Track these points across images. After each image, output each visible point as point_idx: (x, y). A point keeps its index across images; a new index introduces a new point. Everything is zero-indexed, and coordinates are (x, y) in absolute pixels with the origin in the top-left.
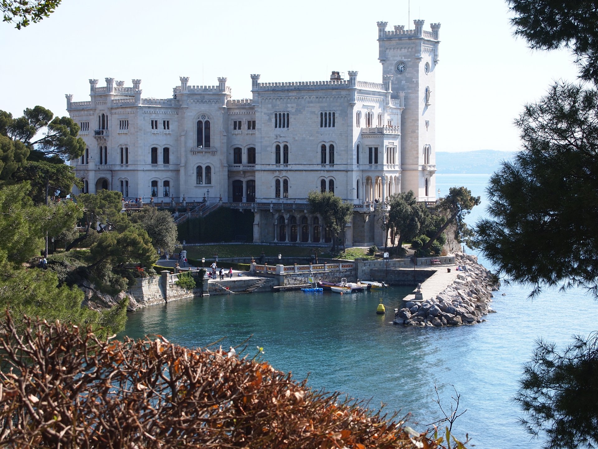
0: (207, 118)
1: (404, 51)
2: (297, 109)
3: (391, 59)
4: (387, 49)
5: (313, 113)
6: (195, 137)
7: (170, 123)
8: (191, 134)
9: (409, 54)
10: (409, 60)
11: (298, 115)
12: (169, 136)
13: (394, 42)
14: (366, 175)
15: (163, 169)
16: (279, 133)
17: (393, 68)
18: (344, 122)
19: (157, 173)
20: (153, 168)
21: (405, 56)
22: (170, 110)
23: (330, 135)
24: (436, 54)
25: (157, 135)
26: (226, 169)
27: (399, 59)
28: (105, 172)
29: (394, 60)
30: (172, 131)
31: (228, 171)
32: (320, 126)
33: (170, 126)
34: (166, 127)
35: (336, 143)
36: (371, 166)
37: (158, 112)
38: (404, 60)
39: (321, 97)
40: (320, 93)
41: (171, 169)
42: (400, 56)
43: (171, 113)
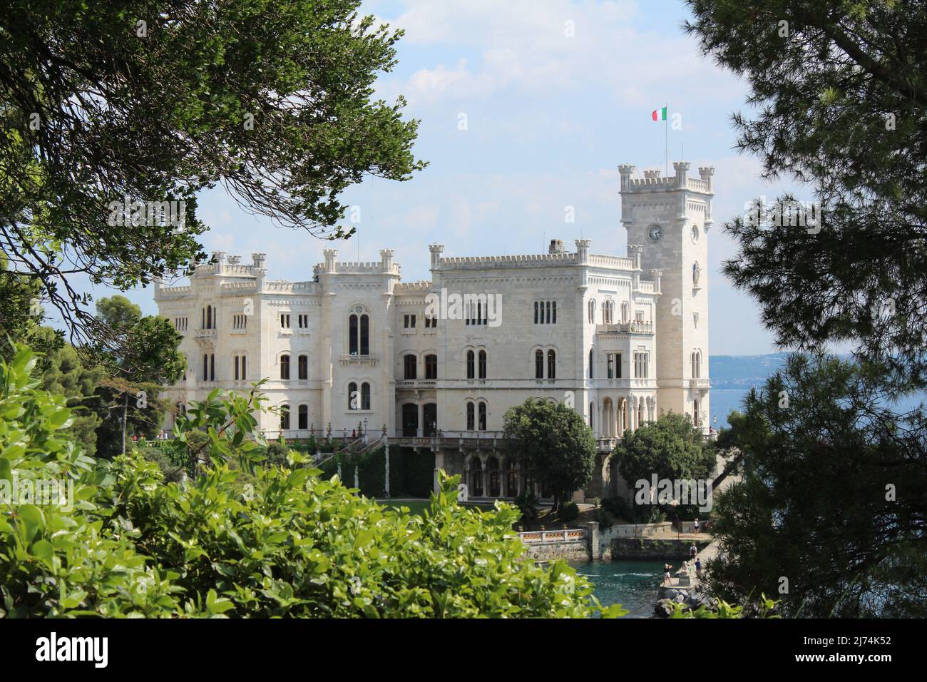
0: (364, 310)
1: (660, 209)
3: (641, 220)
4: (634, 206)
5: (523, 302)
6: (346, 338)
7: (309, 319)
8: (341, 334)
9: (666, 213)
10: (668, 222)
12: (306, 338)
13: (644, 196)
14: (603, 395)
15: (298, 387)
16: (472, 333)
17: (643, 234)
18: (569, 316)
19: (290, 393)
20: (284, 387)
21: (662, 217)
22: (308, 299)
23: (549, 335)
24: (708, 212)
25: (289, 336)
26: (393, 387)
27: (652, 220)
29: (645, 223)
30: (312, 330)
31: (396, 390)
32: (533, 322)
33: (309, 323)
34: (303, 324)
35: (557, 348)
36: (611, 382)
37: (292, 303)
38: (660, 222)
39: (534, 279)
40: (534, 274)
41: (310, 387)
42: (653, 216)
43: (310, 303)
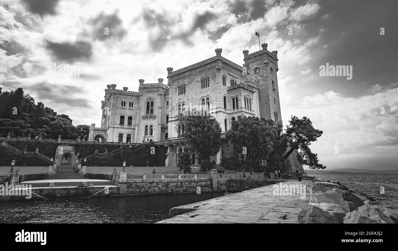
0: (152, 100)
1: (258, 62)
2: (189, 82)
3: (251, 68)
4: (249, 63)
5: (197, 81)
6: (146, 110)
7: (134, 104)
8: (143, 108)
9: (260, 63)
10: (261, 66)
11: (190, 85)
12: (132, 110)
13: (252, 60)
14: (231, 116)
15: (127, 127)
16: (180, 98)
17: (253, 72)
18: (214, 82)
19: (123, 129)
20: (121, 127)
21: (259, 65)
22: (134, 97)
23: (207, 92)
24: (276, 65)
25: (124, 109)
26: (160, 126)
27: (255, 67)
28: (102, 132)
29: (253, 68)
30: (135, 108)
31: (162, 128)
32: (201, 88)
33: (134, 106)
34: (131, 106)
35: (210, 96)
36: (234, 110)
37: (126, 98)
38: (258, 66)
39: (201, 71)
40: (201, 69)
41: (132, 128)
42: (256, 65)
43: (134, 99)
